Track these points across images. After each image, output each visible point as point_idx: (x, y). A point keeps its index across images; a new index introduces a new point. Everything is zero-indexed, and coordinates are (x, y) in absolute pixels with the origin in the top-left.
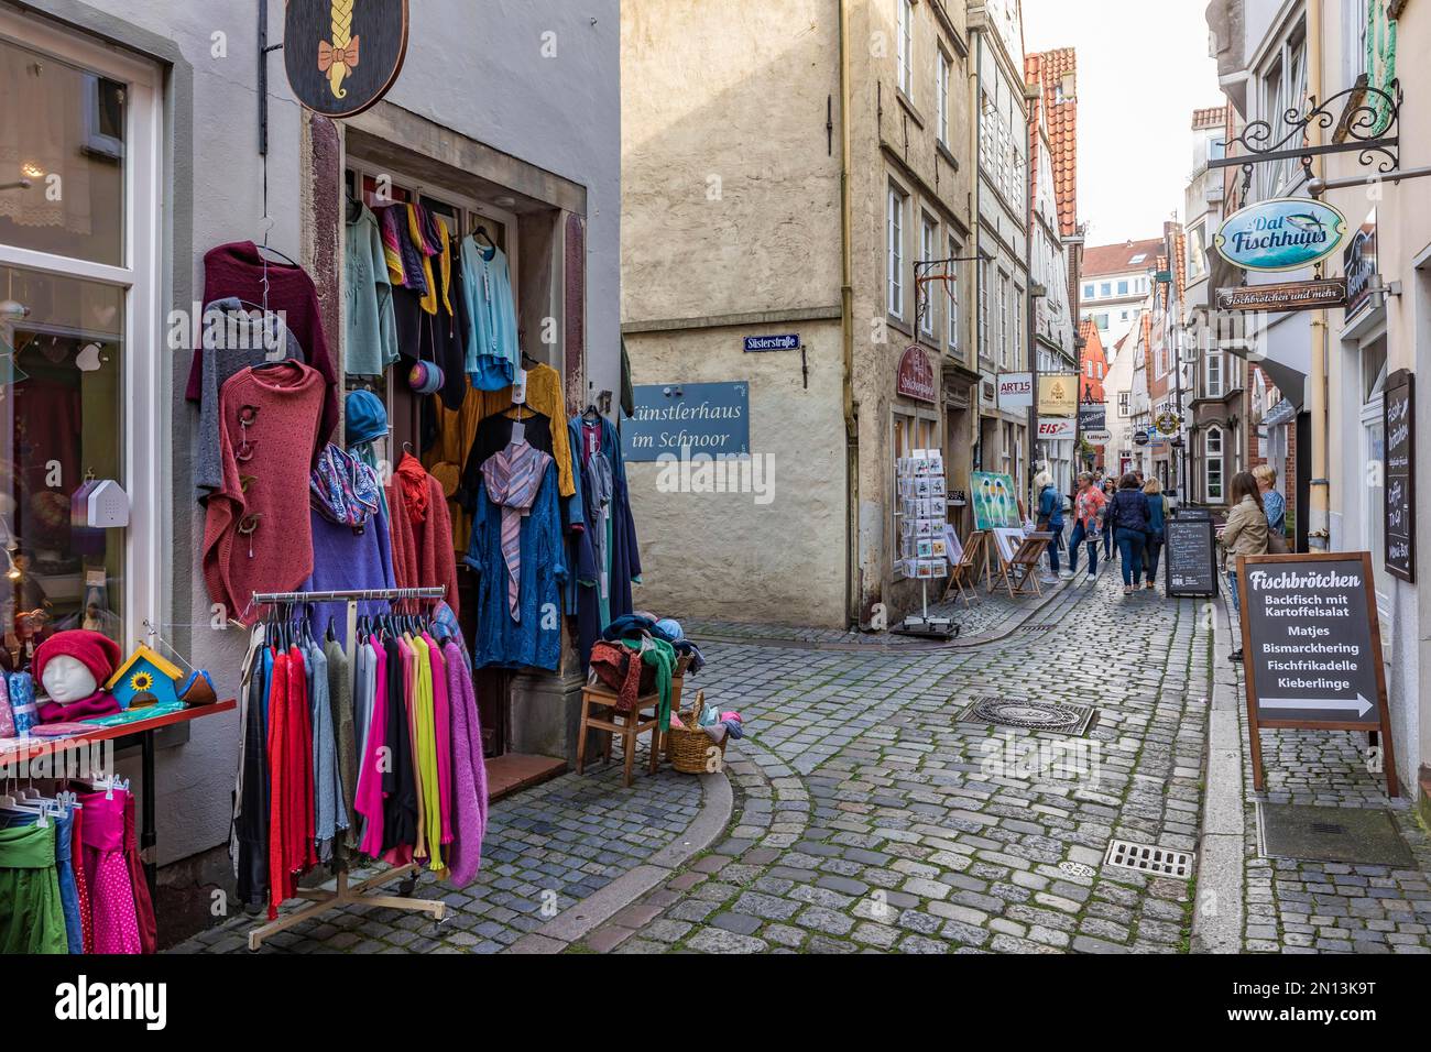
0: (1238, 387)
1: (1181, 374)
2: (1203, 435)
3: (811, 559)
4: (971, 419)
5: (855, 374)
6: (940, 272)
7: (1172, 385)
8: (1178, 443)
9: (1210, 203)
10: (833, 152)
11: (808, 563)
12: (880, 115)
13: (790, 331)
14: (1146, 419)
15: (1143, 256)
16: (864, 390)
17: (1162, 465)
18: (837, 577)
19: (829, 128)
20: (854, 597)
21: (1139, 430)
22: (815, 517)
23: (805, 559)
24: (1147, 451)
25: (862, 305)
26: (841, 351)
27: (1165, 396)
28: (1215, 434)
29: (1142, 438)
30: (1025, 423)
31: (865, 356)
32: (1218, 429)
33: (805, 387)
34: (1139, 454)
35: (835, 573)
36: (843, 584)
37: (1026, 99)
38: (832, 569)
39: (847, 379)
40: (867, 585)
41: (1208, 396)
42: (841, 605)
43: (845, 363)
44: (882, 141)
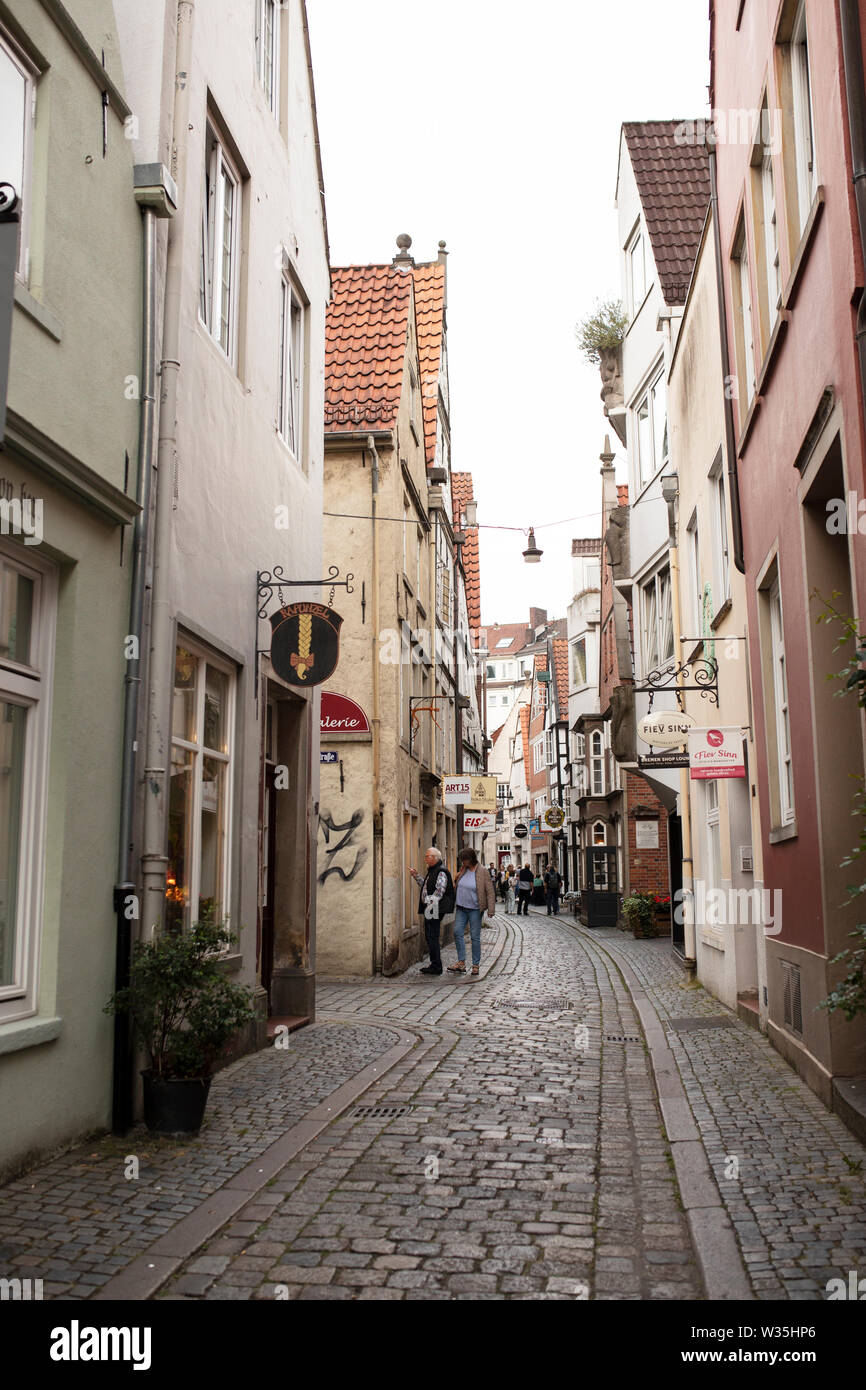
0: (619, 788)
1: (563, 772)
2: (590, 829)
3: (344, 923)
4: (432, 814)
5: (381, 783)
6: (427, 705)
7: (554, 780)
8: (560, 835)
9: (590, 623)
10: (366, 622)
11: (343, 926)
12: (398, 597)
13: (331, 749)
14: (525, 812)
15: (510, 640)
16: (387, 796)
17: (542, 858)
18: (366, 935)
19: (363, 605)
20: (378, 951)
21: (518, 822)
22: (349, 890)
23: (340, 922)
24: (526, 844)
25: (386, 733)
26: (371, 765)
27: (545, 790)
28: (599, 828)
29: (521, 831)
30: (455, 817)
31: (388, 770)
32: (602, 824)
33: (342, 791)
34: (518, 848)
35: (364, 932)
36: (371, 941)
37: (454, 543)
38: (362, 929)
39: (377, 786)
40: (389, 941)
41: (593, 794)
42: (369, 956)
43: (375, 775)
44: (399, 616)
